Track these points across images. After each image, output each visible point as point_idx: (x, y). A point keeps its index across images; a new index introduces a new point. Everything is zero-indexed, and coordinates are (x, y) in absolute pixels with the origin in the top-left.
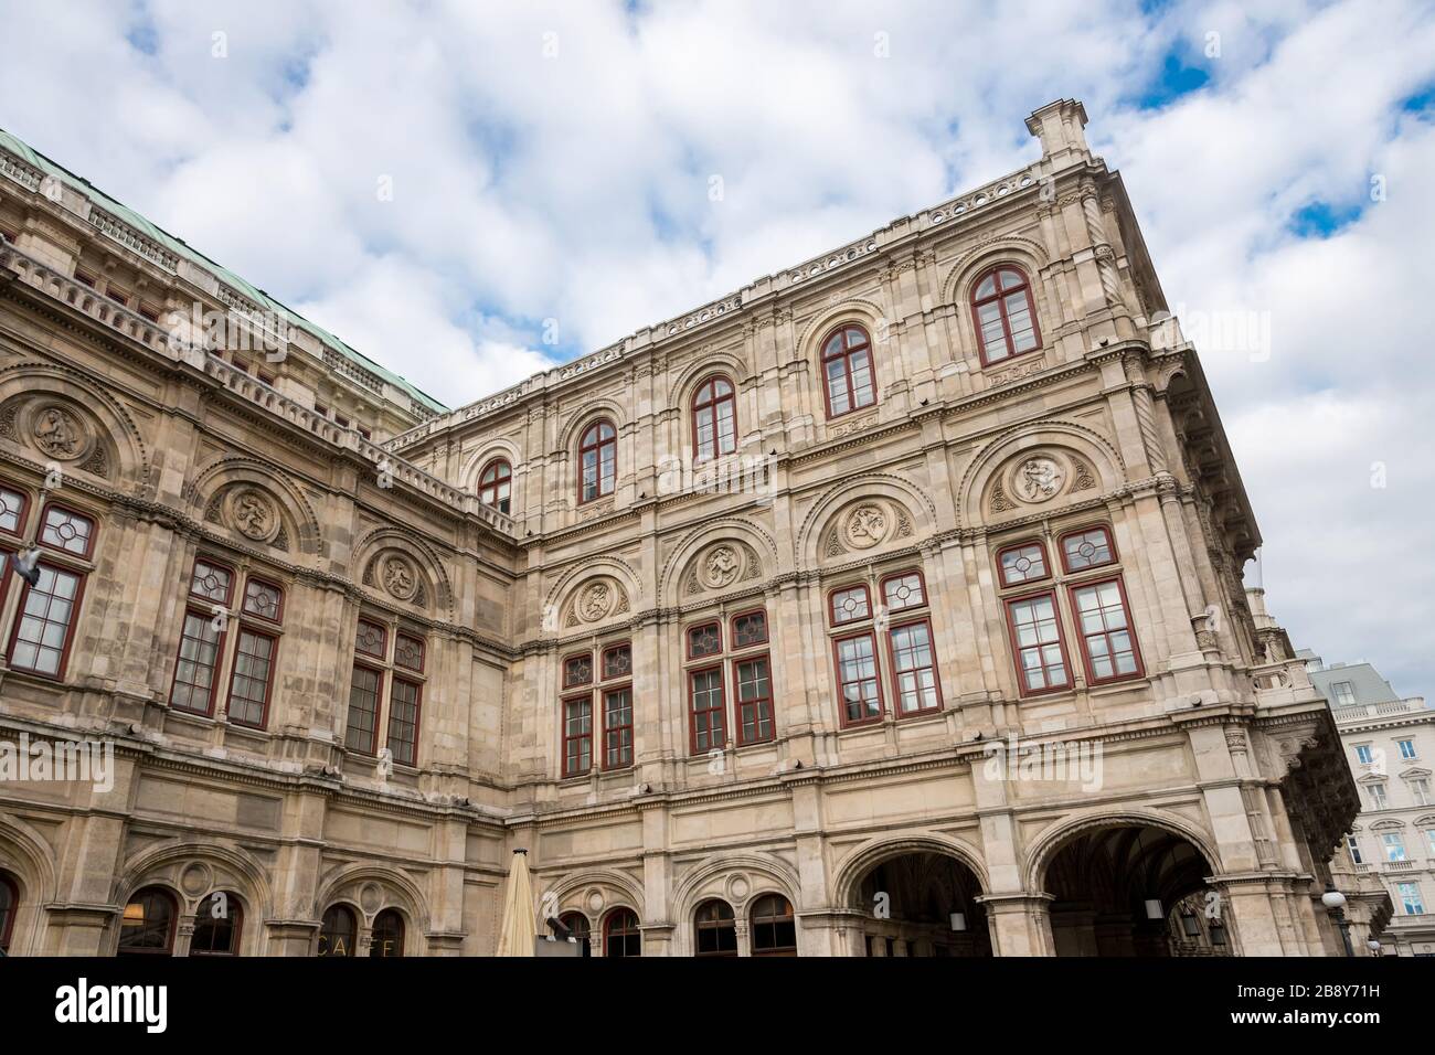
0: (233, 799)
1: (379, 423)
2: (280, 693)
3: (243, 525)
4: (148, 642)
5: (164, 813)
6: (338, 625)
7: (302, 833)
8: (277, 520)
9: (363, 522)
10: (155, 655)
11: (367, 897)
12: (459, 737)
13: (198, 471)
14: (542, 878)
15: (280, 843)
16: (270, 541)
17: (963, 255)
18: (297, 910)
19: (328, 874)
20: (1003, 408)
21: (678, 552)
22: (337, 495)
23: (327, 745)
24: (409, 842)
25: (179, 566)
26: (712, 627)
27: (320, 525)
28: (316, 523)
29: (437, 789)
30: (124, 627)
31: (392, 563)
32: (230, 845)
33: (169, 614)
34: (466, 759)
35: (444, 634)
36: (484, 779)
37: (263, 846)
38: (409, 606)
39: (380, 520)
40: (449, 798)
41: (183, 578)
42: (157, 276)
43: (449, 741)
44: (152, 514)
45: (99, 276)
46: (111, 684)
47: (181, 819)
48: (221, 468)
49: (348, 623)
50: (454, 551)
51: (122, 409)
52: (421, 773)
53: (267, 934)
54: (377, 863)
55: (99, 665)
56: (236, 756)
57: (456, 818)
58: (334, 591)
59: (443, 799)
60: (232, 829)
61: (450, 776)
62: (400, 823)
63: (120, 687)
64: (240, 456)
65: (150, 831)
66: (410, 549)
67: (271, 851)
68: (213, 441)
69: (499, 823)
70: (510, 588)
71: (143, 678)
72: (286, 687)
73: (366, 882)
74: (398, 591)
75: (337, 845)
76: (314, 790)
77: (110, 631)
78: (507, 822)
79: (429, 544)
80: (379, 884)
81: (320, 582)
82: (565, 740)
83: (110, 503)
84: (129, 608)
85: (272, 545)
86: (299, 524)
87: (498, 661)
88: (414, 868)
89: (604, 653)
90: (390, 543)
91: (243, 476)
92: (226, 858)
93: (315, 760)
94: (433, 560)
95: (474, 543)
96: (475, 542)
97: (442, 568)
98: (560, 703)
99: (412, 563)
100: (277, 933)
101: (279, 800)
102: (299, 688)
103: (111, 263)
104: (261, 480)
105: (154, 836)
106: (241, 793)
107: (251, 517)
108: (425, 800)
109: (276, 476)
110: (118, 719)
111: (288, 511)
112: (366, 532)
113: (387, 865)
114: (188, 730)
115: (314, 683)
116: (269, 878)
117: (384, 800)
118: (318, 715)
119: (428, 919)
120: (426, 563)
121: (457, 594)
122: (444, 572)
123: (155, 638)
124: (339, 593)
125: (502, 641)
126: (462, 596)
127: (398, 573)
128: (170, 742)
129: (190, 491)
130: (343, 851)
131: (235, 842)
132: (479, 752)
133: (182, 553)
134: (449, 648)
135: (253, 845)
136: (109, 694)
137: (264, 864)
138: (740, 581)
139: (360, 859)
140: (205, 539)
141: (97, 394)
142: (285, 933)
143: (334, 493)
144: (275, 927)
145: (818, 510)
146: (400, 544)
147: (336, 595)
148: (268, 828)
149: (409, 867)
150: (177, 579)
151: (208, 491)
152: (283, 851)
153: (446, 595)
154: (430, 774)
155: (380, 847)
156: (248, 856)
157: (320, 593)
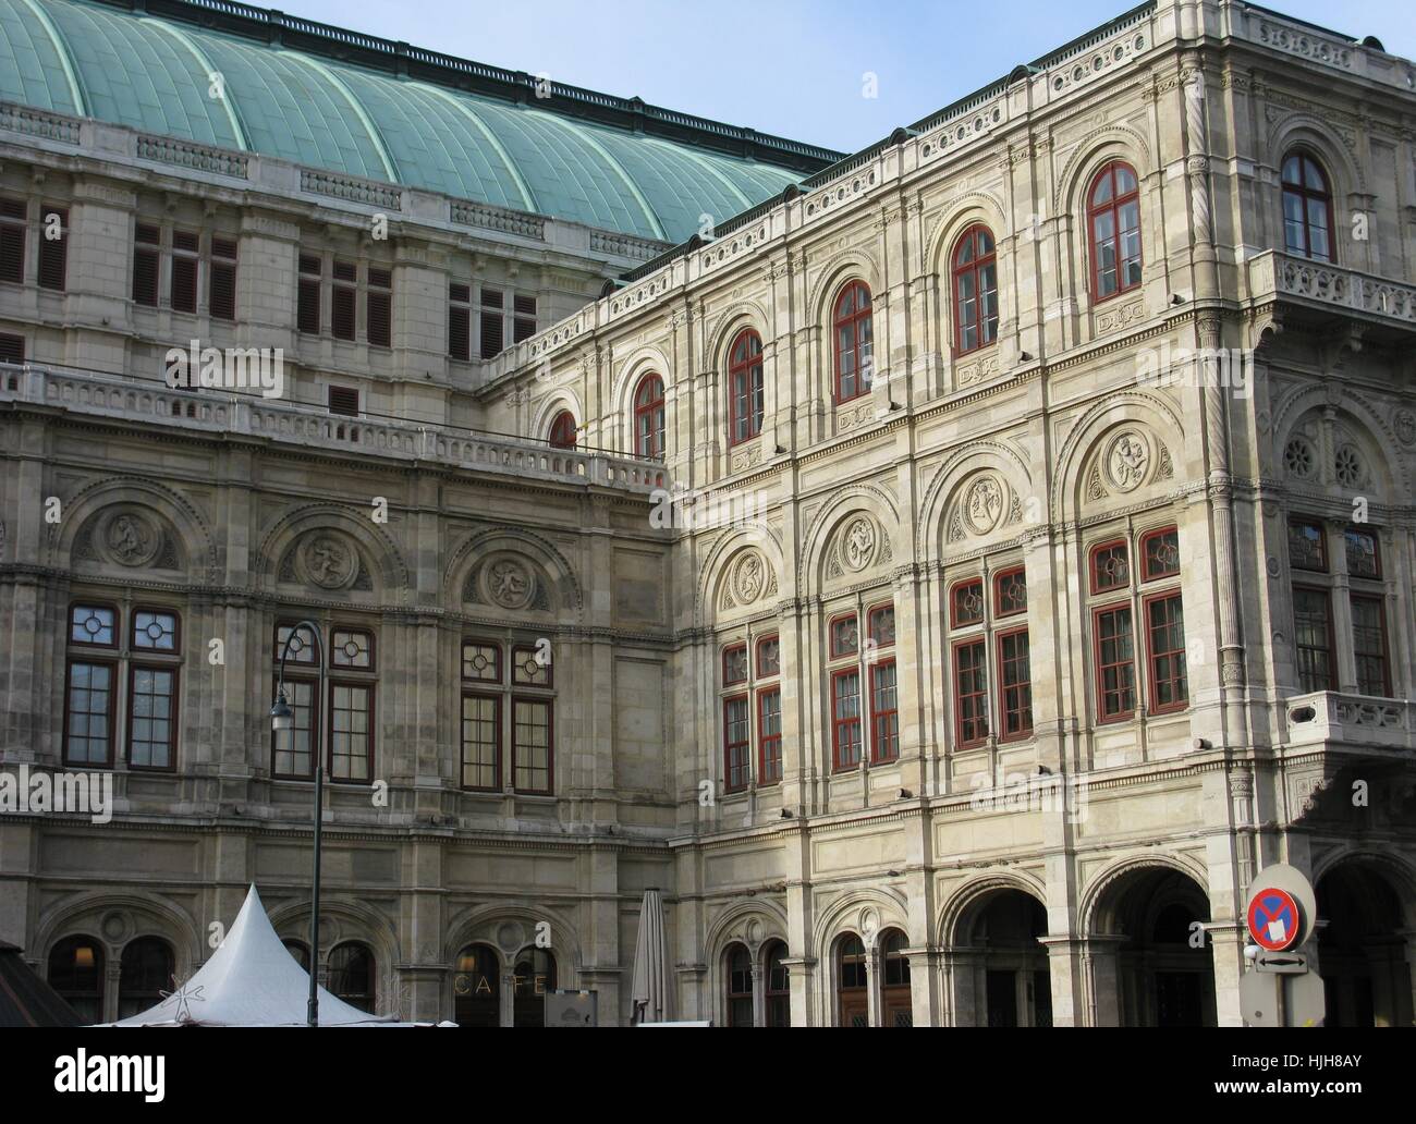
0: (347, 856)
1: (545, 282)
2: (382, 745)
3: (319, 576)
4: (241, 723)
5: (282, 876)
6: (435, 662)
7: (419, 882)
8: (355, 559)
9: (454, 532)
10: (250, 734)
11: (506, 936)
12: (601, 756)
13: (262, 535)
14: (710, 905)
15: (399, 893)
16: (350, 584)
17: (1079, 142)
18: (422, 954)
19: (456, 917)
20: (1100, 368)
21: (817, 524)
22: (416, 513)
23: (436, 792)
24: (549, 876)
25: (259, 640)
26: (852, 620)
27: (402, 553)
28: (396, 552)
29: (578, 818)
30: (218, 713)
31: (499, 568)
32: (349, 899)
33: (257, 689)
34: (611, 780)
35: (573, 639)
36: (640, 797)
37: (382, 897)
38: (527, 614)
39: (476, 524)
40: (592, 826)
41: (264, 651)
42: (225, 197)
43: (589, 762)
44: (225, 596)
45: (162, 220)
46: (215, 769)
47: (298, 881)
48: (285, 524)
49: (449, 654)
50: (579, 534)
51: (180, 498)
52: (558, 801)
53: (398, 977)
54: (512, 902)
55: (202, 753)
56: (344, 814)
57: (601, 848)
58: (424, 625)
59: (585, 828)
60: (348, 884)
61: (592, 801)
62: (535, 858)
63: (222, 771)
64: (304, 504)
65: (273, 894)
66: (519, 546)
67: (393, 901)
68: (274, 498)
69: (662, 845)
70: (664, 559)
71: (242, 759)
72: (387, 737)
73: (502, 922)
74: (511, 600)
75: (463, 888)
76: (426, 840)
77: (205, 719)
78: (671, 845)
79: (541, 534)
80: (518, 922)
81: (409, 619)
82: (728, 747)
83: (185, 595)
84: (219, 694)
85: (354, 587)
86: (378, 558)
87: (652, 655)
88: (557, 903)
89: (758, 645)
90: (492, 546)
91: (310, 524)
92: (347, 911)
93: (424, 809)
94: (550, 551)
95: (603, 517)
96: (605, 515)
97: (563, 559)
98: (721, 703)
99: (524, 561)
100: (407, 976)
101: (394, 851)
102: (400, 737)
103: (172, 201)
104: (329, 522)
105: (278, 898)
106: (353, 849)
107: (325, 565)
108: (563, 831)
109: (346, 513)
110: (226, 801)
111: (365, 547)
112: (459, 544)
113: (524, 904)
114: (294, 796)
115: (415, 727)
116: (393, 926)
117: (510, 838)
118: (422, 763)
119: (579, 954)
120: (541, 558)
121: (585, 587)
122: (566, 563)
123: (247, 717)
124: (431, 626)
125: (655, 629)
126: (592, 588)
127: (508, 579)
128: (279, 811)
129: (257, 560)
130: (468, 894)
131: (355, 896)
132: (634, 766)
133: (259, 627)
134: (580, 653)
135: (372, 897)
136: (214, 779)
137: (386, 912)
138: (875, 565)
139: (491, 900)
140: (282, 603)
141: (156, 490)
142: (414, 976)
143: (412, 512)
144: (405, 971)
145: (938, 483)
146: (504, 545)
147: (428, 629)
148: (385, 879)
149: (550, 903)
150: (259, 653)
151: (276, 553)
152: (403, 899)
153: (574, 590)
154: (569, 802)
155: (514, 885)
156: (369, 907)
157: (410, 631)
